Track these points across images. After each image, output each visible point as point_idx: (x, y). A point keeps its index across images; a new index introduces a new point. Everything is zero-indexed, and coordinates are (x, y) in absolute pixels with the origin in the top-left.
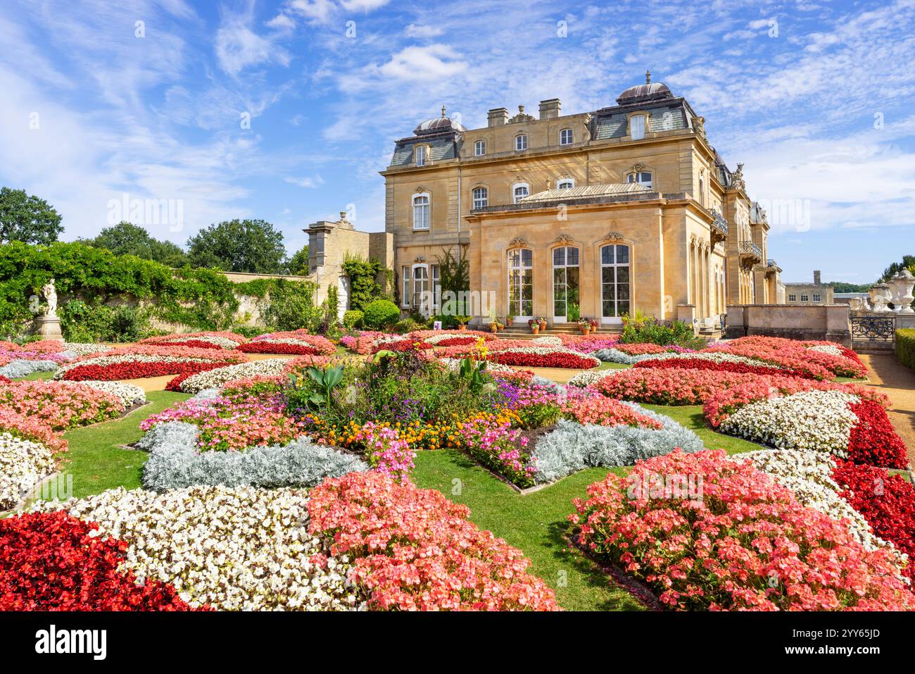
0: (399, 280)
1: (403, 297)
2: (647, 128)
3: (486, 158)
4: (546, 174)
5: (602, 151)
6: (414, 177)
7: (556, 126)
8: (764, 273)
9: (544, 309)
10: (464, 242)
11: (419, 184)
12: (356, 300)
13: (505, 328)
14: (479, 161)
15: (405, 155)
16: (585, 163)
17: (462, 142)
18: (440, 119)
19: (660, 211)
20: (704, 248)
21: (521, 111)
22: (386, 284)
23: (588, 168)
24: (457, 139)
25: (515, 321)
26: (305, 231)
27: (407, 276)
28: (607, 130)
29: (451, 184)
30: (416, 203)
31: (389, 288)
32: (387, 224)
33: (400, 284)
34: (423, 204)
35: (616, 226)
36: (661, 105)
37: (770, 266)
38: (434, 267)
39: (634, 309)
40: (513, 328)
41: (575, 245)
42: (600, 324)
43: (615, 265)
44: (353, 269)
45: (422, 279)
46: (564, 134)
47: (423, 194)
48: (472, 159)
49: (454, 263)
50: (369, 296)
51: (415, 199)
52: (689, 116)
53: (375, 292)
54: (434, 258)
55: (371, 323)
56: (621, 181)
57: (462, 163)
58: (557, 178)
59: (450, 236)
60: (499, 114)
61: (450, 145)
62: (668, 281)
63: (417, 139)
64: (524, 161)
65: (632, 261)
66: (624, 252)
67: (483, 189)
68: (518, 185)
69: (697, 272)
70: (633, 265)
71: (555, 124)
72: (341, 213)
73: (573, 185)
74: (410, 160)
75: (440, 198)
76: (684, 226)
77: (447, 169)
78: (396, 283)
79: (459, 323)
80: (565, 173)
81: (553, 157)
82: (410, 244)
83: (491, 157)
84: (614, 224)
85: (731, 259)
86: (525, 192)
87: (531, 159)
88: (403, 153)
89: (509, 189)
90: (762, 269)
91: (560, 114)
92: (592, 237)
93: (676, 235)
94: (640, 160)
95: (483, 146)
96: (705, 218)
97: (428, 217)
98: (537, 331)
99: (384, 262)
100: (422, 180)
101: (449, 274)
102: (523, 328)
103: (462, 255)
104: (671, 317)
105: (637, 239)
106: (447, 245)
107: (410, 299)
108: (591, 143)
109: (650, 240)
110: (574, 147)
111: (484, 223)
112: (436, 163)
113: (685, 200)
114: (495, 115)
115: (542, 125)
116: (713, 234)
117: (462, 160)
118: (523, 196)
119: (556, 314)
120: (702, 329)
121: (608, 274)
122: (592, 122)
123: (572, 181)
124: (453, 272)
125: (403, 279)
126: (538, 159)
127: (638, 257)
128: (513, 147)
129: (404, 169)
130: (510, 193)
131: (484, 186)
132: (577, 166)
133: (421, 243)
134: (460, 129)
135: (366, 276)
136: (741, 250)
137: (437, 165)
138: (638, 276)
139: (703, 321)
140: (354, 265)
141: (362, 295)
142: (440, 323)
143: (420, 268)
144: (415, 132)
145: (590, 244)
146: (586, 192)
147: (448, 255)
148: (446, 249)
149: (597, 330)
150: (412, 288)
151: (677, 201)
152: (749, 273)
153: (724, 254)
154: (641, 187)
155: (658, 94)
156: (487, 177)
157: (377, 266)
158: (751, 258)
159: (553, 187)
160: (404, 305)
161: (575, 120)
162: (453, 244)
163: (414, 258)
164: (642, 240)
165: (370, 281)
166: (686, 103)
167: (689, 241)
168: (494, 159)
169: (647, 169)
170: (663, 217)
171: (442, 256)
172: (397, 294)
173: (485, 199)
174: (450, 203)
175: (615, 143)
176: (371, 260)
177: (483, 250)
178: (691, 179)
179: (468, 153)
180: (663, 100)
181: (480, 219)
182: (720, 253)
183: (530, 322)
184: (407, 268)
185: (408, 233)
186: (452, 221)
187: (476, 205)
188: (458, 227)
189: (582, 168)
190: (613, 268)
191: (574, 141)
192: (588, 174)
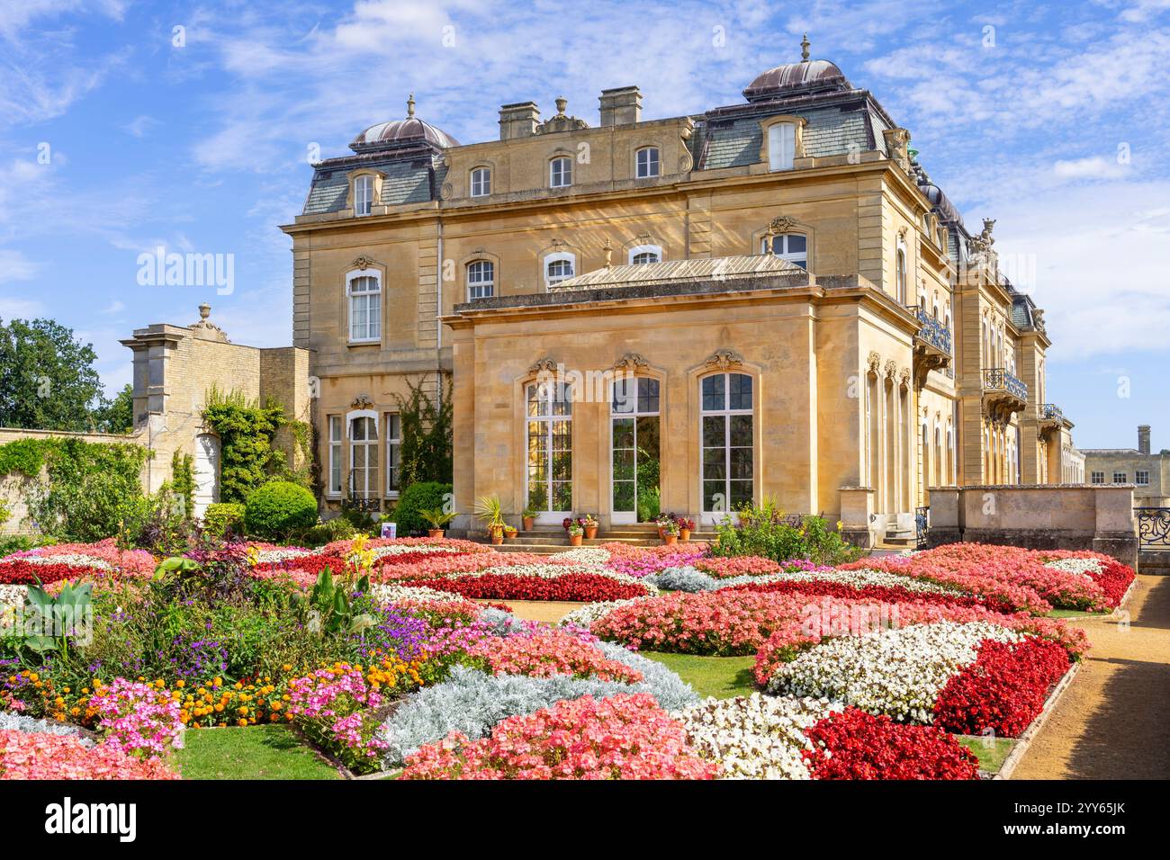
0: (321, 442)
1: (329, 476)
2: (798, 148)
3: (491, 201)
4: (608, 235)
5: (713, 191)
6: (350, 238)
7: (628, 142)
8: (1036, 430)
9: (595, 499)
10: (447, 368)
11: (359, 252)
12: (232, 482)
13: (519, 535)
14: (479, 208)
15: (333, 193)
16: (682, 214)
17: (445, 169)
18: (404, 122)
19: (811, 310)
20: (897, 380)
21: (560, 109)
22: (294, 451)
23: (687, 224)
24: (435, 162)
25: (538, 521)
26: (124, 343)
27: (338, 433)
28: (725, 151)
29: (424, 253)
30: (354, 289)
31: (301, 458)
32: (296, 330)
33: (322, 450)
34: (368, 292)
35: (728, 337)
36: (825, 104)
37: (1049, 415)
38: (390, 417)
39: (762, 498)
40: (534, 535)
41: (653, 374)
42: (697, 525)
43: (728, 412)
44: (226, 421)
45: (367, 441)
46: (642, 157)
47: (369, 272)
48: (464, 203)
49: (430, 410)
50: (259, 474)
51: (354, 281)
52: (878, 127)
53: (272, 467)
54: (390, 400)
55: (260, 527)
56: (749, 252)
57: (444, 211)
58: (628, 244)
59: (422, 355)
60: (520, 114)
61: (422, 174)
62: (824, 443)
63: (357, 160)
64: (566, 208)
65: (758, 405)
66: (743, 387)
67: (487, 264)
68: (554, 257)
69: (883, 427)
70: (759, 412)
71: (625, 137)
72: (202, 308)
73: (659, 258)
74: (341, 203)
75: (401, 280)
76: (854, 338)
77: (415, 222)
78: (315, 449)
79: (431, 525)
80: (644, 234)
81: (622, 202)
82: (343, 371)
83: (502, 200)
84: (725, 334)
85: (967, 402)
86: (568, 271)
87: (579, 206)
88: (329, 189)
89: (537, 265)
90: (1033, 422)
91: (640, 117)
92: (684, 357)
93: (840, 355)
94: (785, 211)
95: (487, 177)
96: (901, 324)
97: (379, 316)
98: (580, 540)
99: (290, 407)
100: (365, 243)
101: (420, 432)
102: (553, 535)
103: (446, 393)
104: (828, 510)
105: (768, 363)
106: (416, 373)
107: (344, 480)
108: (694, 177)
109: (793, 365)
110: (661, 182)
111: (480, 330)
112: (394, 210)
113: (857, 289)
114: (513, 116)
115: (601, 139)
116: (919, 355)
117: (446, 205)
118: (563, 277)
119: (617, 508)
120: (890, 534)
121: (713, 429)
122: (697, 135)
123: (657, 249)
124: (427, 427)
125: (329, 441)
126: (592, 205)
127: (768, 398)
128: (544, 182)
129: (331, 222)
130: (538, 273)
131: (488, 257)
132: (667, 219)
133: (366, 370)
134: (444, 142)
135: (253, 434)
136: (986, 385)
137: (396, 215)
138: (768, 433)
139: (894, 520)
140: (228, 413)
141: (244, 473)
142: (394, 525)
143: (363, 418)
144: (353, 146)
145: (680, 372)
146: (681, 270)
147: (417, 394)
148: (414, 381)
149: (693, 536)
150: (346, 459)
151: (842, 291)
152: (1003, 430)
153: (954, 394)
154: (784, 262)
155: (821, 83)
156: (495, 239)
157: (275, 414)
158: (1007, 399)
159: (619, 260)
160: (331, 493)
161: (666, 129)
162: (428, 372)
163: (349, 400)
164: (776, 366)
165: (261, 445)
166: (875, 103)
167: (864, 367)
168: (508, 204)
169: (799, 228)
170: (816, 321)
171: (407, 395)
172: (316, 470)
173: (489, 283)
174: (422, 290)
175: (739, 176)
176: (265, 404)
177: (476, 384)
178: (880, 248)
179: (457, 191)
180: (830, 94)
181: (471, 323)
182: (946, 391)
183: (567, 524)
184: (337, 419)
185: (338, 349)
186: (426, 327)
187: (473, 294)
188: (437, 340)
189: (676, 225)
190: (722, 419)
191: (662, 172)
192: (687, 236)
